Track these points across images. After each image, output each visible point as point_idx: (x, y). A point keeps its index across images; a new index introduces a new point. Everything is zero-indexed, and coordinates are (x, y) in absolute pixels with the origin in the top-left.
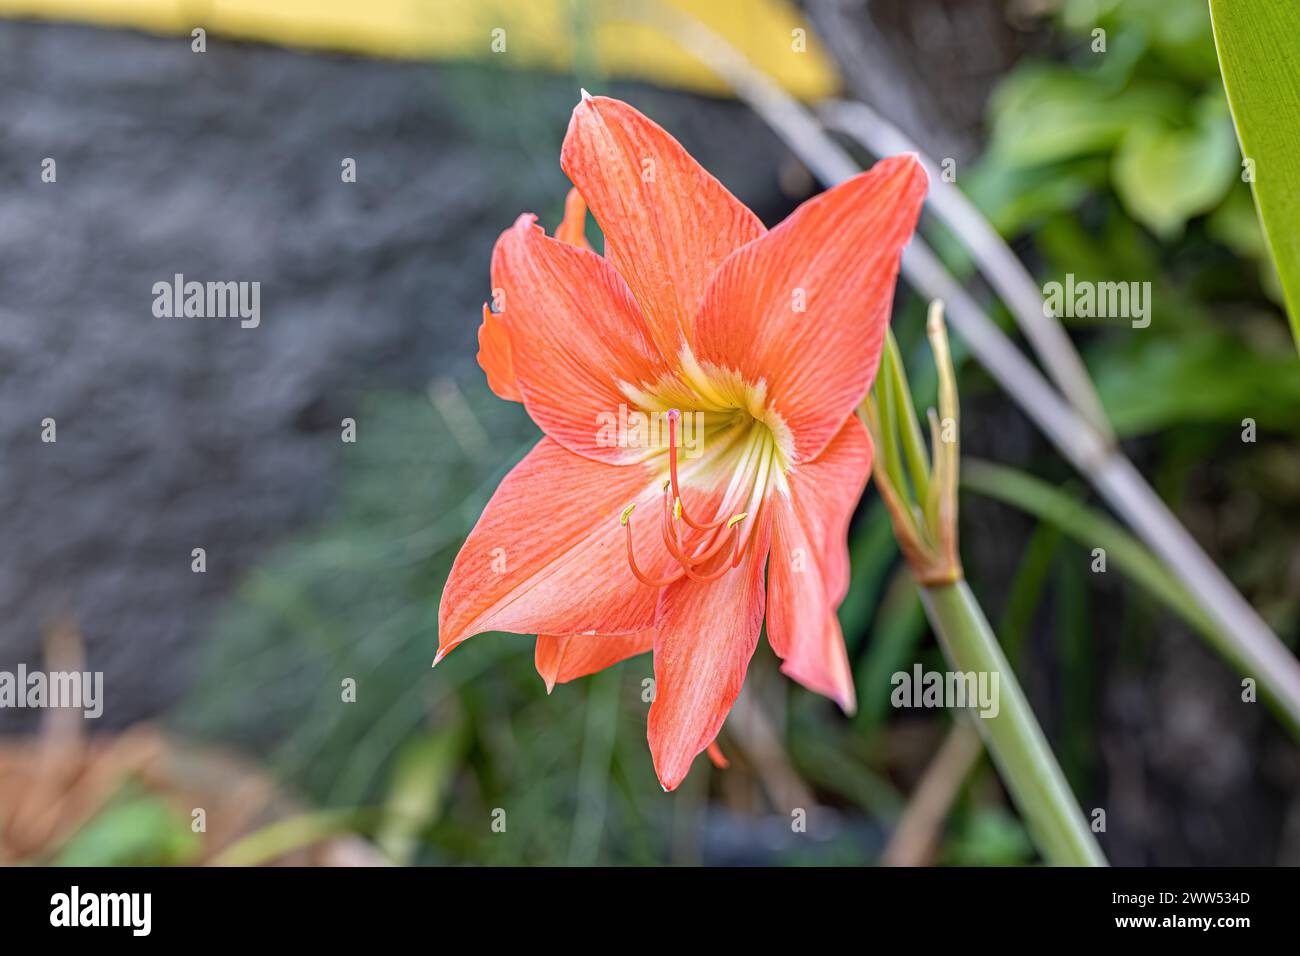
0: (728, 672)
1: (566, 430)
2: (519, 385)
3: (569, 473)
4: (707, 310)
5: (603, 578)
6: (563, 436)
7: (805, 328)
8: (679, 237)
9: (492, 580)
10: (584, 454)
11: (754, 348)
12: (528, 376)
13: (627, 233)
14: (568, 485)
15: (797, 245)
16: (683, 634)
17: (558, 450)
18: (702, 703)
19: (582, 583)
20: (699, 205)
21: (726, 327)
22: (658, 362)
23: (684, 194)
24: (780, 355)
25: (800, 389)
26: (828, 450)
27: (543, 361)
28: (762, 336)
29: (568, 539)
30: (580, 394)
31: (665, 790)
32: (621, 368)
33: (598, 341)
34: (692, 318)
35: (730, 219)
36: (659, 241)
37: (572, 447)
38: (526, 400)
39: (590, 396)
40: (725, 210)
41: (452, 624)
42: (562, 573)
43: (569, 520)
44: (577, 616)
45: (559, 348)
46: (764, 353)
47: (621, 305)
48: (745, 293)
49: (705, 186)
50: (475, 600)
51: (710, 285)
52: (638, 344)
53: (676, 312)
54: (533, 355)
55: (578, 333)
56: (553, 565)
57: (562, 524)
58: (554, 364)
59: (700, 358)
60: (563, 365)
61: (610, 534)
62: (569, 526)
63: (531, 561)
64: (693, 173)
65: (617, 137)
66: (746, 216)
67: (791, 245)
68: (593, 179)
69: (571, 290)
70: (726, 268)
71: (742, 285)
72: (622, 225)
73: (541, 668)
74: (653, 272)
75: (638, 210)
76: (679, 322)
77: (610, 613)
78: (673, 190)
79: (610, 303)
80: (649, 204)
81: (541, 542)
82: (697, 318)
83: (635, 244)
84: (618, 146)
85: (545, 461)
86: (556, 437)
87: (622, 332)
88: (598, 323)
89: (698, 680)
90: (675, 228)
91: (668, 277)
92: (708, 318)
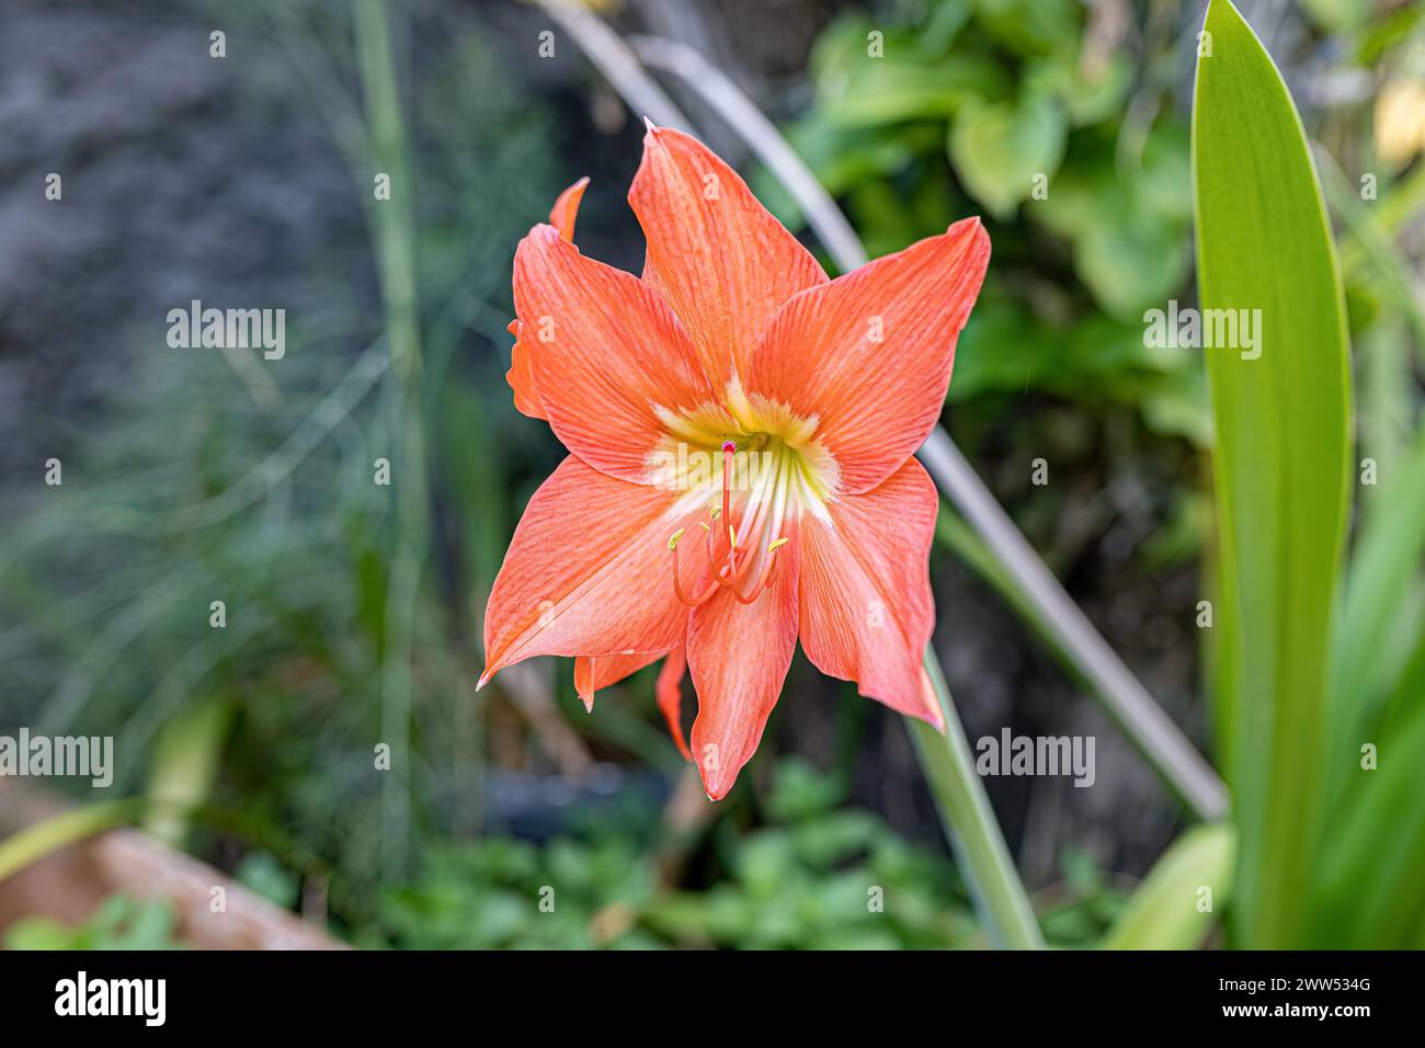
0: (763, 686)
1: (592, 450)
2: (543, 402)
3: (597, 492)
4: (766, 347)
5: (636, 598)
6: (589, 456)
7: (870, 372)
8: (743, 276)
9: (531, 602)
10: (611, 473)
11: (809, 386)
12: (552, 393)
13: (690, 267)
14: (596, 505)
15: (867, 296)
16: (715, 649)
17: (583, 469)
18: (741, 715)
19: (617, 602)
20: (761, 244)
21: (783, 365)
22: (703, 390)
23: (747, 232)
24: (840, 395)
25: (856, 428)
26: (882, 486)
27: (571, 380)
28: (819, 376)
29: (598, 559)
30: (610, 415)
31: (712, 799)
32: (658, 392)
33: (635, 364)
34: (748, 353)
35: (790, 260)
36: (722, 277)
37: (598, 466)
38: (550, 418)
39: (619, 417)
40: (785, 250)
41: (496, 647)
42: (594, 593)
43: (600, 540)
44: (615, 637)
45: (590, 368)
46: (821, 392)
47: (667, 331)
48: (807, 334)
49: (766, 225)
50: (515, 623)
51: (771, 323)
52: (683, 371)
53: (731, 345)
54: (560, 374)
55: (612, 354)
56: (586, 584)
57: (593, 545)
58: (582, 383)
59: (749, 390)
60: (592, 385)
61: (639, 552)
62: (600, 546)
63: (566, 582)
64: (755, 211)
65: (684, 171)
66: (806, 258)
67: (861, 295)
68: (662, 213)
69: (606, 311)
70: (789, 308)
71: (805, 327)
72: (686, 259)
73: (579, 687)
74: (713, 307)
75: (704, 246)
76: (732, 355)
77: (645, 633)
78: (738, 229)
79: (652, 329)
80: (715, 241)
81: (574, 562)
82: (755, 354)
83: (698, 278)
84: (685, 180)
85: (571, 480)
86: (581, 456)
87: (665, 357)
88: (637, 347)
89: (733, 694)
90: (739, 265)
91: (728, 312)
92: (766, 354)
